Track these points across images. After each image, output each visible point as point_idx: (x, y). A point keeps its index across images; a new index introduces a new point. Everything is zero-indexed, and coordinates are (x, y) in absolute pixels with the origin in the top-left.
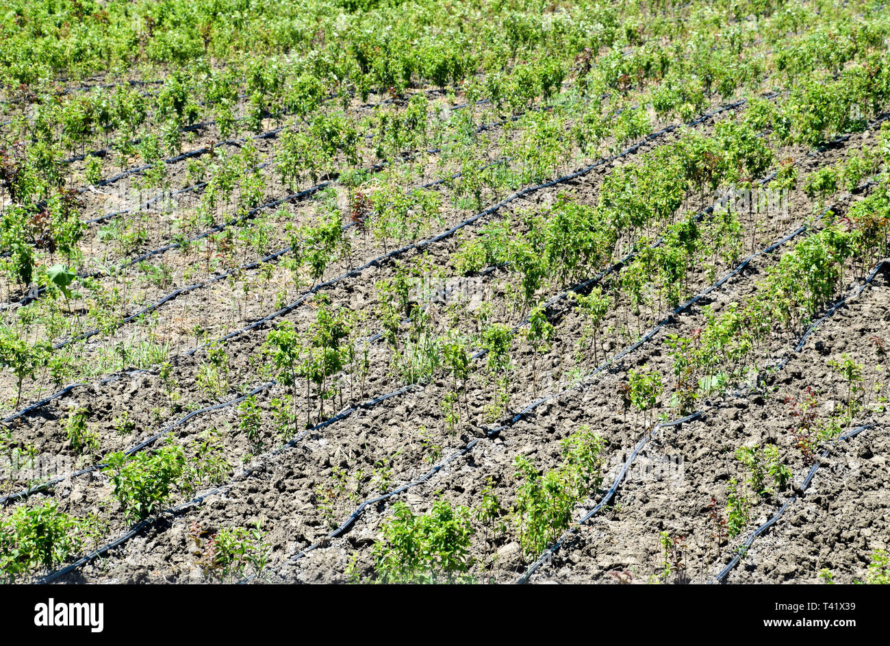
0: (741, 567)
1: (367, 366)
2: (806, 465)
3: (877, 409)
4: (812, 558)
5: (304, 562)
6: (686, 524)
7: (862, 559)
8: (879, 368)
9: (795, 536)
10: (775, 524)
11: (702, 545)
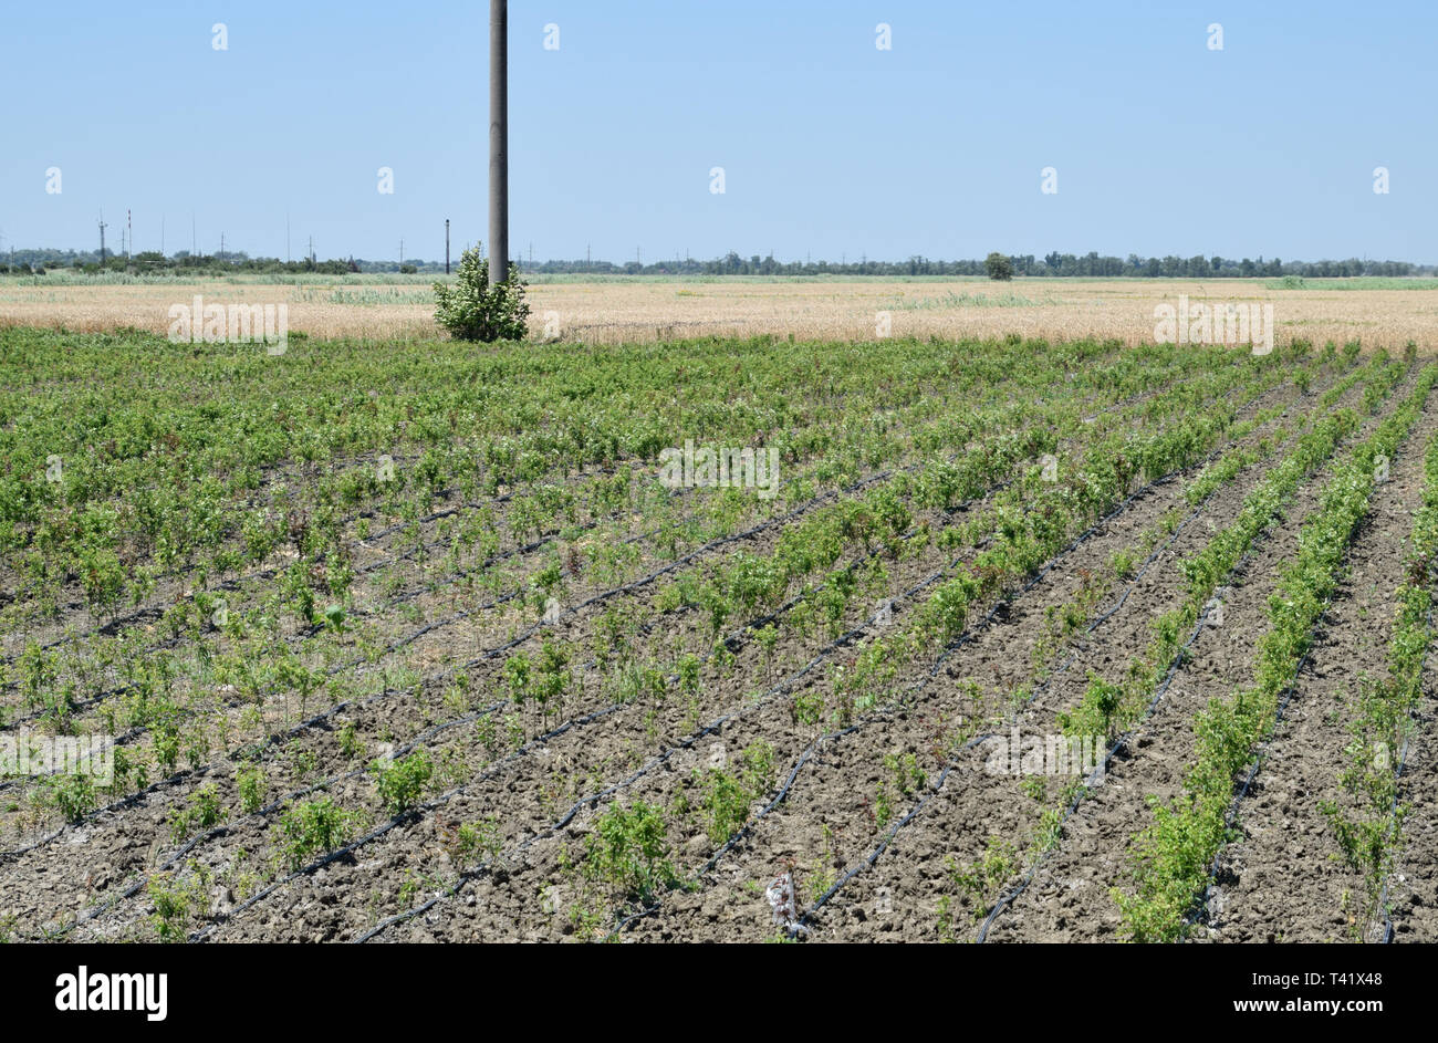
0: (887, 851)
1: (583, 689)
2: (940, 769)
3: (995, 722)
4: (944, 843)
5: (531, 849)
6: (844, 818)
7: (982, 843)
8: (997, 689)
9: (931, 826)
11: (856, 835)
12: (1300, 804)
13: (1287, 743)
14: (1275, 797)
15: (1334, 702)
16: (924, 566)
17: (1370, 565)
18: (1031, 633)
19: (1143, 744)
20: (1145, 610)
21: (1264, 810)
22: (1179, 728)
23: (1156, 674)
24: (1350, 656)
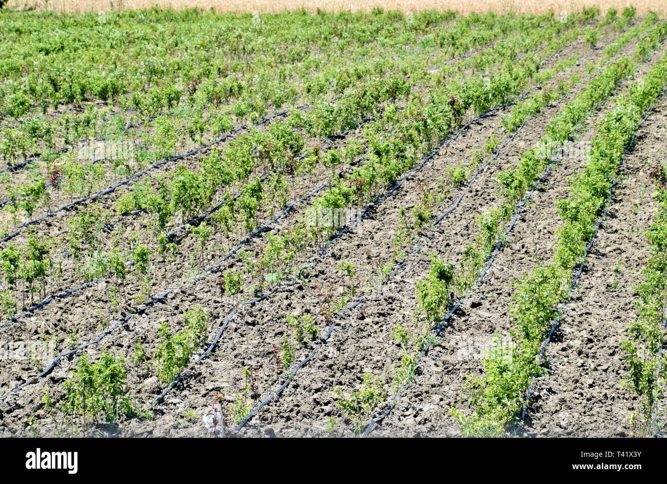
0: (290, 386)
1: (61, 271)
2: (328, 325)
3: (367, 291)
5: (21, 392)
6: (258, 362)
7: (359, 378)
8: (368, 267)
9: (321, 367)
10: (310, 360)
11: (267, 374)
12: (591, 348)
13: (580, 304)
14: (572, 343)
15: (614, 274)
16: (314, 179)
17: (641, 173)
18: (392, 226)
19: (475, 305)
20: (475, 209)
21: (564, 353)
22: (500, 294)
23: (483, 254)
24: (626, 240)
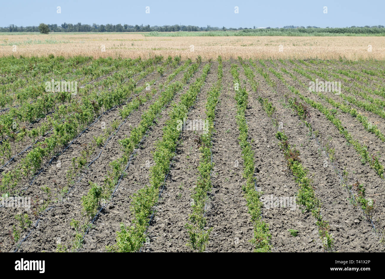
0: (19, 251)
2: (36, 219)
3: (55, 202)
7: (54, 246)
8: (55, 189)
9: (34, 241)
10: (28, 238)
11: (7, 245)
12: (169, 228)
13: (163, 206)
14: (160, 226)
15: (179, 191)
16: (24, 144)
17: (190, 139)
18: (66, 168)
19: (111, 208)
20: (108, 158)
21: (156, 230)
22: (123, 202)
23: (114, 182)
24: (184, 173)
